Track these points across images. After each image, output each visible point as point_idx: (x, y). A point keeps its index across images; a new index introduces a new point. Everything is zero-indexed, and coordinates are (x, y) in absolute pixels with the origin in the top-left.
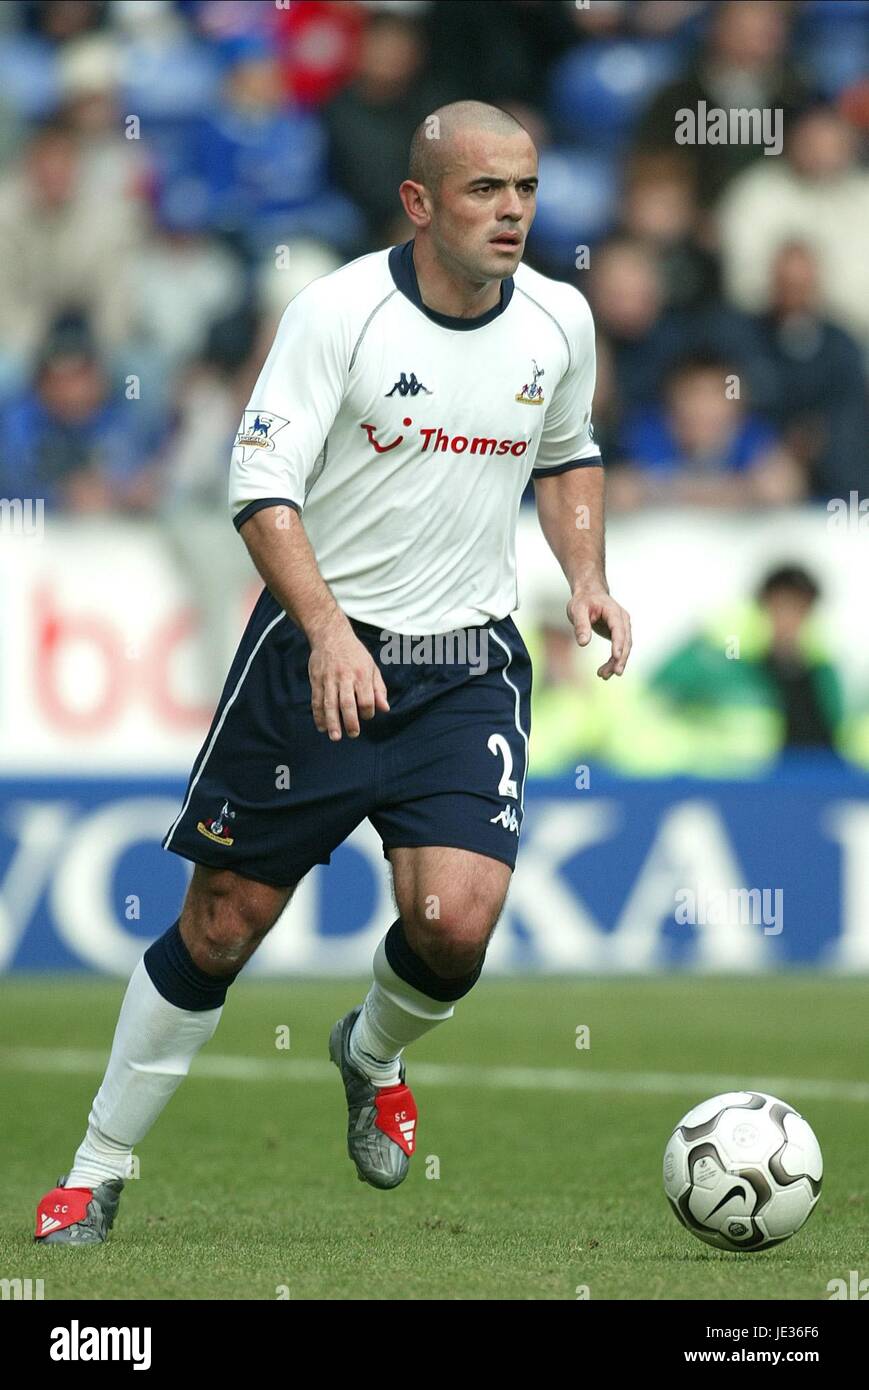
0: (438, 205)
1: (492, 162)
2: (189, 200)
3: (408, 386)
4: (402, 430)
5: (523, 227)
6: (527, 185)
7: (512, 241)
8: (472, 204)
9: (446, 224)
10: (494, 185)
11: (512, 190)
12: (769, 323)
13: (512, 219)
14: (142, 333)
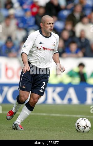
0: (44, 26)
1: (50, 21)
2: (21, 25)
3: (41, 43)
4: (41, 47)
5: (52, 28)
6: (53, 24)
7: (51, 29)
8: (47, 25)
9: (45, 27)
10: (50, 23)
11: (51, 24)
12: (80, 38)
13: (51, 27)
14: (16, 39)
